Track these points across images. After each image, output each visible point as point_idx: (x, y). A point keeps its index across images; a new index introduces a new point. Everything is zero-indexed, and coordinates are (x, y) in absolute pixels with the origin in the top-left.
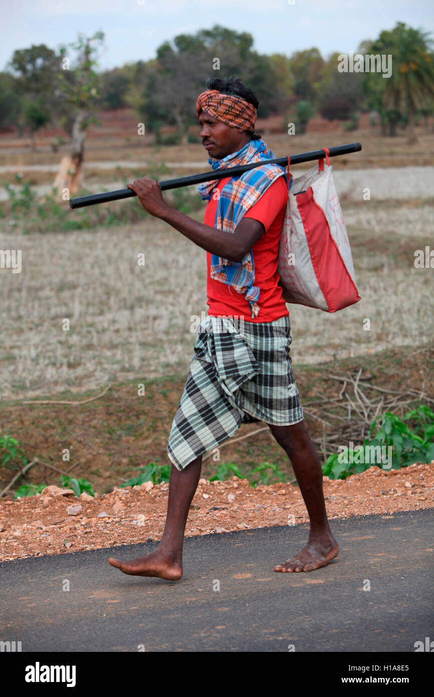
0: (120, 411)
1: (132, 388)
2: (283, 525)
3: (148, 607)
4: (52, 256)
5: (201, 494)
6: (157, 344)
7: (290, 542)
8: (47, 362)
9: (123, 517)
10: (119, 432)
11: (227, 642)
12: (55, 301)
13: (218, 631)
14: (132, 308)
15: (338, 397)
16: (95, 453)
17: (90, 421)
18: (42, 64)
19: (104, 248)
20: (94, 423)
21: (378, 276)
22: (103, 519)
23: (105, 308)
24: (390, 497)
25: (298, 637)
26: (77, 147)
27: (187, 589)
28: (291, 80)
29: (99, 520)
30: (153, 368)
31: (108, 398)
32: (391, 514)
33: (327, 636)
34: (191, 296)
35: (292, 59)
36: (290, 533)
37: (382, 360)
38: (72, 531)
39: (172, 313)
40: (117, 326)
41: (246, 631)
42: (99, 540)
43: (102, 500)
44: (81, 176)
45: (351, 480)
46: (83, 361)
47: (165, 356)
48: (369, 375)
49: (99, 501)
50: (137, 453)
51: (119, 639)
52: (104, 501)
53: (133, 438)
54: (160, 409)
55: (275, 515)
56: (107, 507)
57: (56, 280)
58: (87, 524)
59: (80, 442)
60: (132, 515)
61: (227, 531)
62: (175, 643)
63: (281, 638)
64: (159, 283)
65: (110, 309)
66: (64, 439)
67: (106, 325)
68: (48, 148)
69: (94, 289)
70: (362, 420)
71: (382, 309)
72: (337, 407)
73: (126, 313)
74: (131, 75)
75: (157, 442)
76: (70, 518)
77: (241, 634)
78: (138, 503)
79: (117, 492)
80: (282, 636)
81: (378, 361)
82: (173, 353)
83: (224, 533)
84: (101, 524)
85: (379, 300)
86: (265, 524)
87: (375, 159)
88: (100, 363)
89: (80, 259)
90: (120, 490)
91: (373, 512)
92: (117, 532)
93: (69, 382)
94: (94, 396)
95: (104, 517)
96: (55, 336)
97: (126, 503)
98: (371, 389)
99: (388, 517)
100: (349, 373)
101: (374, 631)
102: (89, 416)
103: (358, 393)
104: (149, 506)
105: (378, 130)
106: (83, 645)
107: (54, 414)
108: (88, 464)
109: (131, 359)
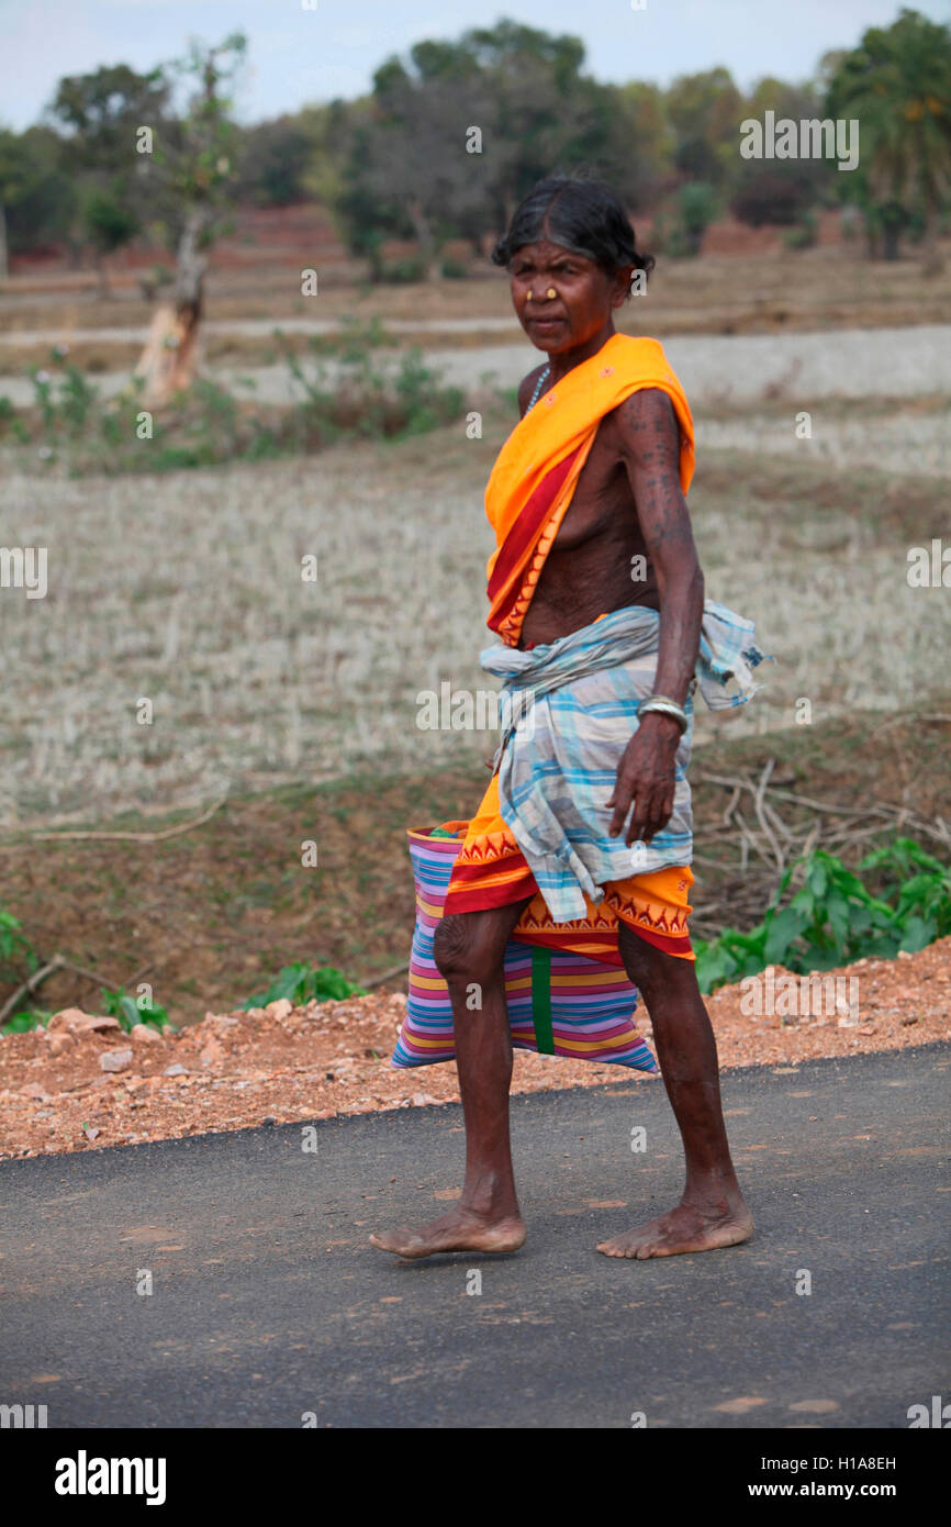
0: (243, 855)
1: (271, 803)
2: (560, 1088)
3: (243, 1259)
4: (127, 524)
5: (392, 1025)
6: (340, 713)
7: (567, 1123)
8: (98, 751)
9: (219, 1074)
10: (239, 900)
11: (400, 1329)
12: (127, 621)
13: (385, 1308)
14: (292, 636)
15: (722, 820)
16: (186, 944)
17: (179, 874)
18: (121, 109)
19: (242, 508)
20: (187, 879)
21: (835, 562)
22: (176, 1079)
23: (235, 636)
24: (800, 1030)
25: (554, 1319)
26: (188, 287)
27: (333, 1222)
28: (669, 139)
29: (167, 1081)
30: (327, 763)
31: (218, 827)
32: (794, 1063)
33: (618, 1316)
34: (423, 609)
35: (672, 92)
36: (571, 1105)
37: (818, 742)
38: (103, 1104)
39: (381, 645)
40: (258, 674)
41: (443, 1307)
42: (159, 1123)
43: (179, 1039)
44: (197, 352)
45: (722, 995)
46: (178, 748)
47: (357, 737)
48: (789, 774)
49: (173, 1042)
50: (279, 944)
51: (171, 1326)
52: (184, 1041)
53: (270, 913)
54: (331, 849)
55: (544, 1068)
56: (187, 1055)
57: (133, 575)
58: (139, 1090)
59: (155, 921)
60: (238, 1071)
61: (438, 1102)
62: (289, 1332)
63: (518, 1321)
64: (357, 581)
65: (244, 637)
66: (121, 914)
67: (233, 672)
68: (134, 293)
69: (215, 597)
70: (770, 871)
71: (838, 635)
72: (716, 844)
73: (279, 646)
74: (317, 131)
75: (323, 919)
76: (104, 1076)
77: (433, 1313)
78: (256, 1047)
79: (213, 1023)
80: (521, 1317)
81: (811, 742)
82: (373, 730)
83: (430, 1106)
84: (169, 1089)
85: (834, 614)
86: (523, 1086)
87: (848, 310)
88: (214, 755)
89: (187, 530)
90: (218, 1018)
91: (758, 1060)
92: (200, 1106)
93: (143, 795)
94: (188, 821)
95: (178, 1075)
96: (122, 696)
97: (229, 1046)
98: (794, 804)
99: (787, 1071)
100: (745, 770)
101: (718, 1306)
102: (174, 865)
103: (765, 814)
104: (278, 1053)
105: (861, 245)
106: (92, 1339)
107: (99, 862)
108: (172, 968)
109: (281, 743)
